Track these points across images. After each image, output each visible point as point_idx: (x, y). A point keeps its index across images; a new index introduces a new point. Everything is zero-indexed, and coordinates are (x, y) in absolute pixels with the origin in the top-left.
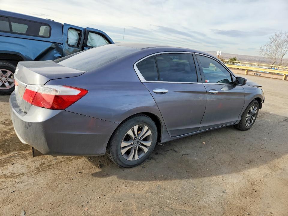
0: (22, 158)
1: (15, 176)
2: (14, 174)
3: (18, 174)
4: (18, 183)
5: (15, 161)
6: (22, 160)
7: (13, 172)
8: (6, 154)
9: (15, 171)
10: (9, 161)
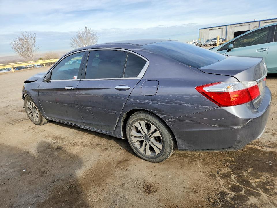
0: (261, 143)
1: (272, 133)
2: (272, 135)
3: (269, 134)
4: (271, 129)
5: (268, 143)
6: (262, 142)
7: (272, 136)
8: (275, 152)
9: (270, 136)
10: (274, 145)
